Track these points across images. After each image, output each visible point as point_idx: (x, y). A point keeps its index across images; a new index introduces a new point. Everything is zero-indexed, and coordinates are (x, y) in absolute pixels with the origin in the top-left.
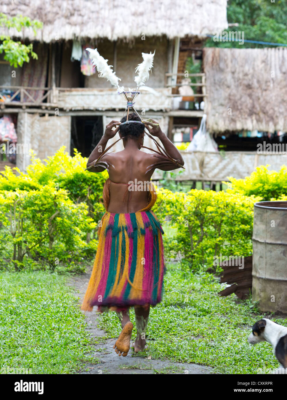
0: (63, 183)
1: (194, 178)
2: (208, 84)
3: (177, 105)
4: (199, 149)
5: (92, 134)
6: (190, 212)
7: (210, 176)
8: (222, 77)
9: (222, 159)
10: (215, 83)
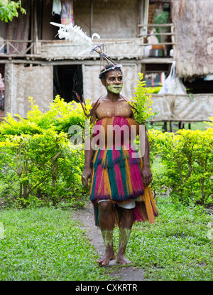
0: (60, 126)
1: (166, 118)
2: (176, 33)
3: (147, 53)
4: (169, 92)
5: (72, 81)
6: (179, 149)
7: (180, 117)
8: (189, 26)
9: (191, 101)
10: (182, 32)
